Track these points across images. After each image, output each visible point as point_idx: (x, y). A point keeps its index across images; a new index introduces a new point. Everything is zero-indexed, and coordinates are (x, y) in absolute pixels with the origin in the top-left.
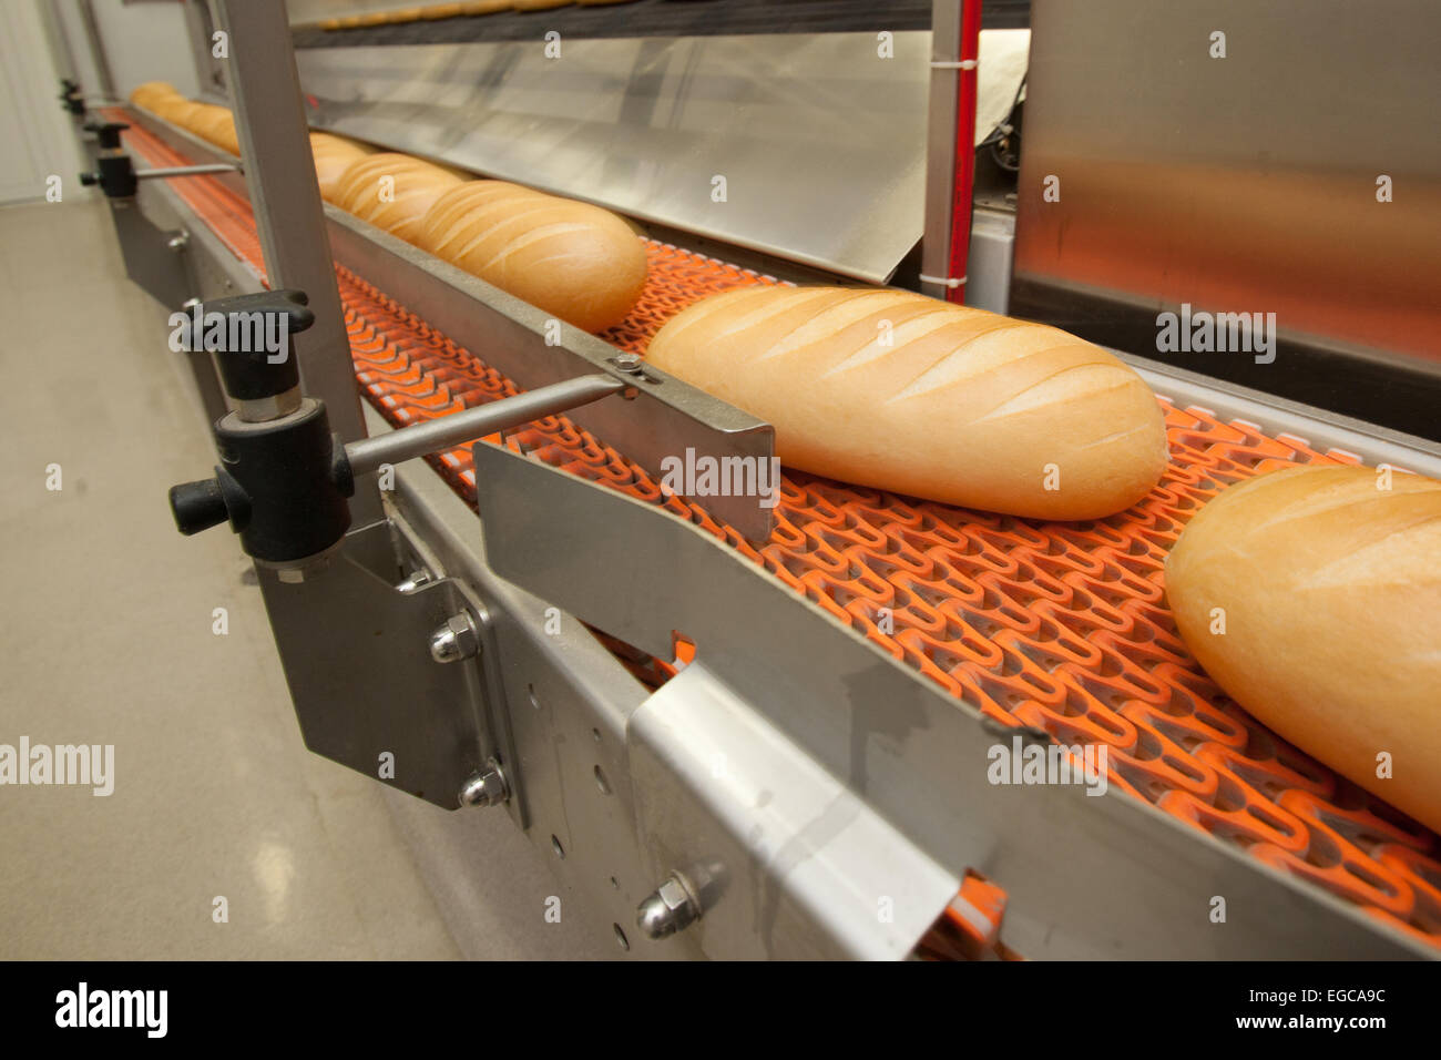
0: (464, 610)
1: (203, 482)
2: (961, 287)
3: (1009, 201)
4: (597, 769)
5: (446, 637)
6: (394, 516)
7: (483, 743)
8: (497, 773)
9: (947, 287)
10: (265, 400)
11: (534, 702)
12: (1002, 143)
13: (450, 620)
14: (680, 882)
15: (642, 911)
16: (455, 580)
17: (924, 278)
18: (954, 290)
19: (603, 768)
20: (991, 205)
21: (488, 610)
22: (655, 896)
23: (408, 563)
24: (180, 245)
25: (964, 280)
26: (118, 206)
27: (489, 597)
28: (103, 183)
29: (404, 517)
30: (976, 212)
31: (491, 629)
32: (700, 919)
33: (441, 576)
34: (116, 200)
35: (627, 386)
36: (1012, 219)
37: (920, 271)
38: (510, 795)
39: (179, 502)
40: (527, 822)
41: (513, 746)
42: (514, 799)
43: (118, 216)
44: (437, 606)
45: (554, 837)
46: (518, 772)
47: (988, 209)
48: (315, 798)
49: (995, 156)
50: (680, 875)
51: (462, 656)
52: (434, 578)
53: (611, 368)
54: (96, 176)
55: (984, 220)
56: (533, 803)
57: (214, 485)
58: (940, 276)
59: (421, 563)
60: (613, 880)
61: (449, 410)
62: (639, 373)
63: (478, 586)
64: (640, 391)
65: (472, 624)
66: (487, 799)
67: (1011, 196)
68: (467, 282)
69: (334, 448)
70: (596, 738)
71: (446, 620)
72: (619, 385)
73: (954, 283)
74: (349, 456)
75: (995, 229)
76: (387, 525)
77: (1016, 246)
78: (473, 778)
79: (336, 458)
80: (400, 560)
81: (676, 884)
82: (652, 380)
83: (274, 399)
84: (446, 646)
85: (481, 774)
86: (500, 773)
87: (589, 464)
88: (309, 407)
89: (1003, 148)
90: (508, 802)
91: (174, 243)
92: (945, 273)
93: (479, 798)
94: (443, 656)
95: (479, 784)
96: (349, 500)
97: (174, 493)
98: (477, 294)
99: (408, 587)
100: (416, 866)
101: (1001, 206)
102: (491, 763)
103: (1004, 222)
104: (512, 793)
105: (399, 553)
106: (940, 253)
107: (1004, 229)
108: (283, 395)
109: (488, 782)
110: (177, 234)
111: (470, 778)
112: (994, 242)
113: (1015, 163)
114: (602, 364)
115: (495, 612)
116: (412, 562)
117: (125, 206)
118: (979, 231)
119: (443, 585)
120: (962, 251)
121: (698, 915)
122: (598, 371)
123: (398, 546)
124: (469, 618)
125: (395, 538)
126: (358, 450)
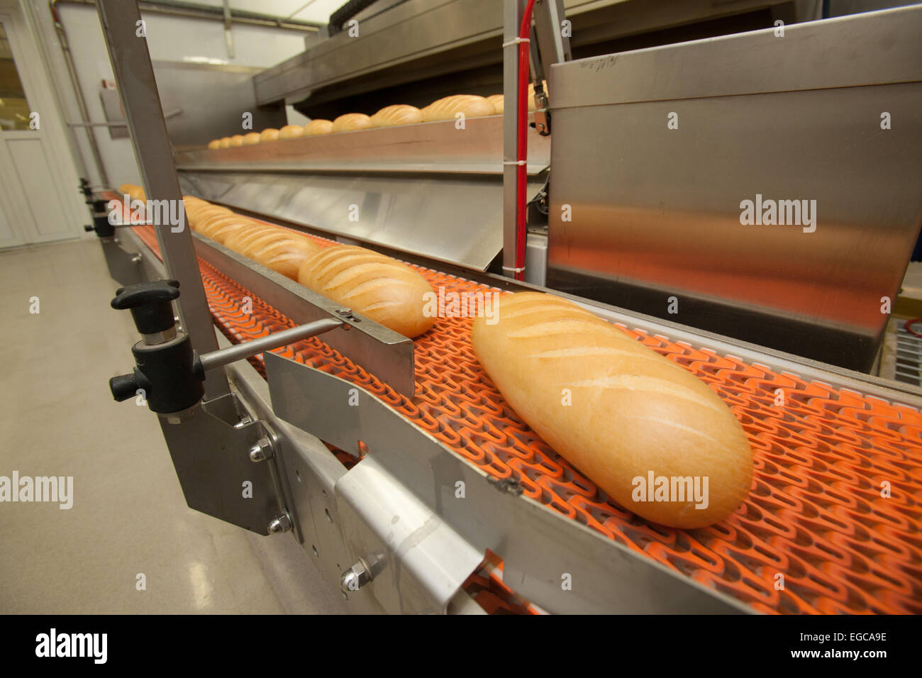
0: (266, 436)
1: (127, 375)
2: (522, 272)
3: (545, 229)
4: (326, 510)
5: (257, 449)
6: (235, 391)
7: (279, 500)
8: (286, 516)
9: (515, 272)
10: (157, 334)
11: (299, 480)
12: (542, 201)
13: (259, 441)
14: (362, 563)
15: (343, 578)
16: (261, 421)
17: (504, 268)
18: (518, 274)
19: (329, 510)
20: (537, 232)
21: (277, 435)
22: (350, 570)
23: (241, 414)
24: (138, 261)
25: (523, 269)
26: (105, 241)
27: (277, 429)
28: (97, 230)
29: (240, 392)
30: (529, 235)
31: (279, 444)
32: (372, 581)
33: (256, 419)
34: (103, 238)
35: (345, 323)
36: (546, 238)
37: (502, 265)
38: (293, 527)
39: (114, 385)
40: (302, 541)
41: (293, 501)
42: (295, 529)
43: (105, 247)
44: (254, 434)
45: (313, 547)
46: (296, 515)
47: (536, 234)
48: (212, 537)
49: (538, 208)
50: (362, 560)
51: (265, 458)
52: (253, 420)
53: (337, 315)
54: (93, 227)
55: (533, 239)
56: (303, 530)
57: (132, 376)
58: (512, 267)
59: (247, 414)
60: (338, 565)
61: (261, 335)
62: (351, 317)
63: (272, 424)
64: (352, 326)
65: (270, 442)
66: (281, 529)
67: (546, 227)
68: (273, 275)
69: (194, 357)
70: (325, 495)
71: (257, 441)
72: (341, 323)
73: (518, 270)
74: (202, 360)
75: (538, 243)
76: (231, 395)
77: (549, 251)
78: (275, 519)
79: (195, 362)
80: (238, 413)
81: (360, 564)
82: (356, 321)
83: (162, 332)
84: (258, 454)
85: (278, 518)
86: (288, 516)
87: (335, 364)
88: (180, 337)
89: (543, 204)
90: (293, 530)
91: (135, 259)
92: (514, 265)
93: (278, 529)
94: (256, 458)
95: (277, 522)
96: (203, 382)
97: (111, 382)
98: (276, 281)
99: (240, 425)
100: (263, 568)
101: (541, 232)
102: (284, 511)
103: (542, 240)
104: (294, 526)
105: (238, 410)
106: (511, 256)
107: (542, 243)
108: (166, 331)
109: (281, 521)
110: (136, 255)
111: (273, 519)
112: (538, 249)
113: (547, 211)
114: (333, 313)
115: (280, 436)
116: (244, 413)
117: (108, 241)
118: (530, 244)
119: (256, 424)
120: (523, 254)
121: (371, 579)
122: (331, 316)
123: (237, 406)
124: (268, 439)
125: (235, 402)
126: (208, 358)
